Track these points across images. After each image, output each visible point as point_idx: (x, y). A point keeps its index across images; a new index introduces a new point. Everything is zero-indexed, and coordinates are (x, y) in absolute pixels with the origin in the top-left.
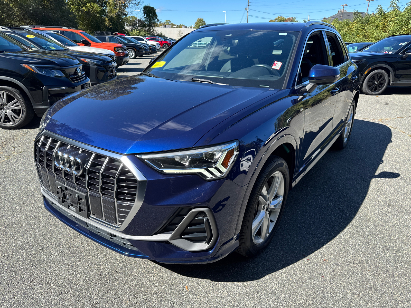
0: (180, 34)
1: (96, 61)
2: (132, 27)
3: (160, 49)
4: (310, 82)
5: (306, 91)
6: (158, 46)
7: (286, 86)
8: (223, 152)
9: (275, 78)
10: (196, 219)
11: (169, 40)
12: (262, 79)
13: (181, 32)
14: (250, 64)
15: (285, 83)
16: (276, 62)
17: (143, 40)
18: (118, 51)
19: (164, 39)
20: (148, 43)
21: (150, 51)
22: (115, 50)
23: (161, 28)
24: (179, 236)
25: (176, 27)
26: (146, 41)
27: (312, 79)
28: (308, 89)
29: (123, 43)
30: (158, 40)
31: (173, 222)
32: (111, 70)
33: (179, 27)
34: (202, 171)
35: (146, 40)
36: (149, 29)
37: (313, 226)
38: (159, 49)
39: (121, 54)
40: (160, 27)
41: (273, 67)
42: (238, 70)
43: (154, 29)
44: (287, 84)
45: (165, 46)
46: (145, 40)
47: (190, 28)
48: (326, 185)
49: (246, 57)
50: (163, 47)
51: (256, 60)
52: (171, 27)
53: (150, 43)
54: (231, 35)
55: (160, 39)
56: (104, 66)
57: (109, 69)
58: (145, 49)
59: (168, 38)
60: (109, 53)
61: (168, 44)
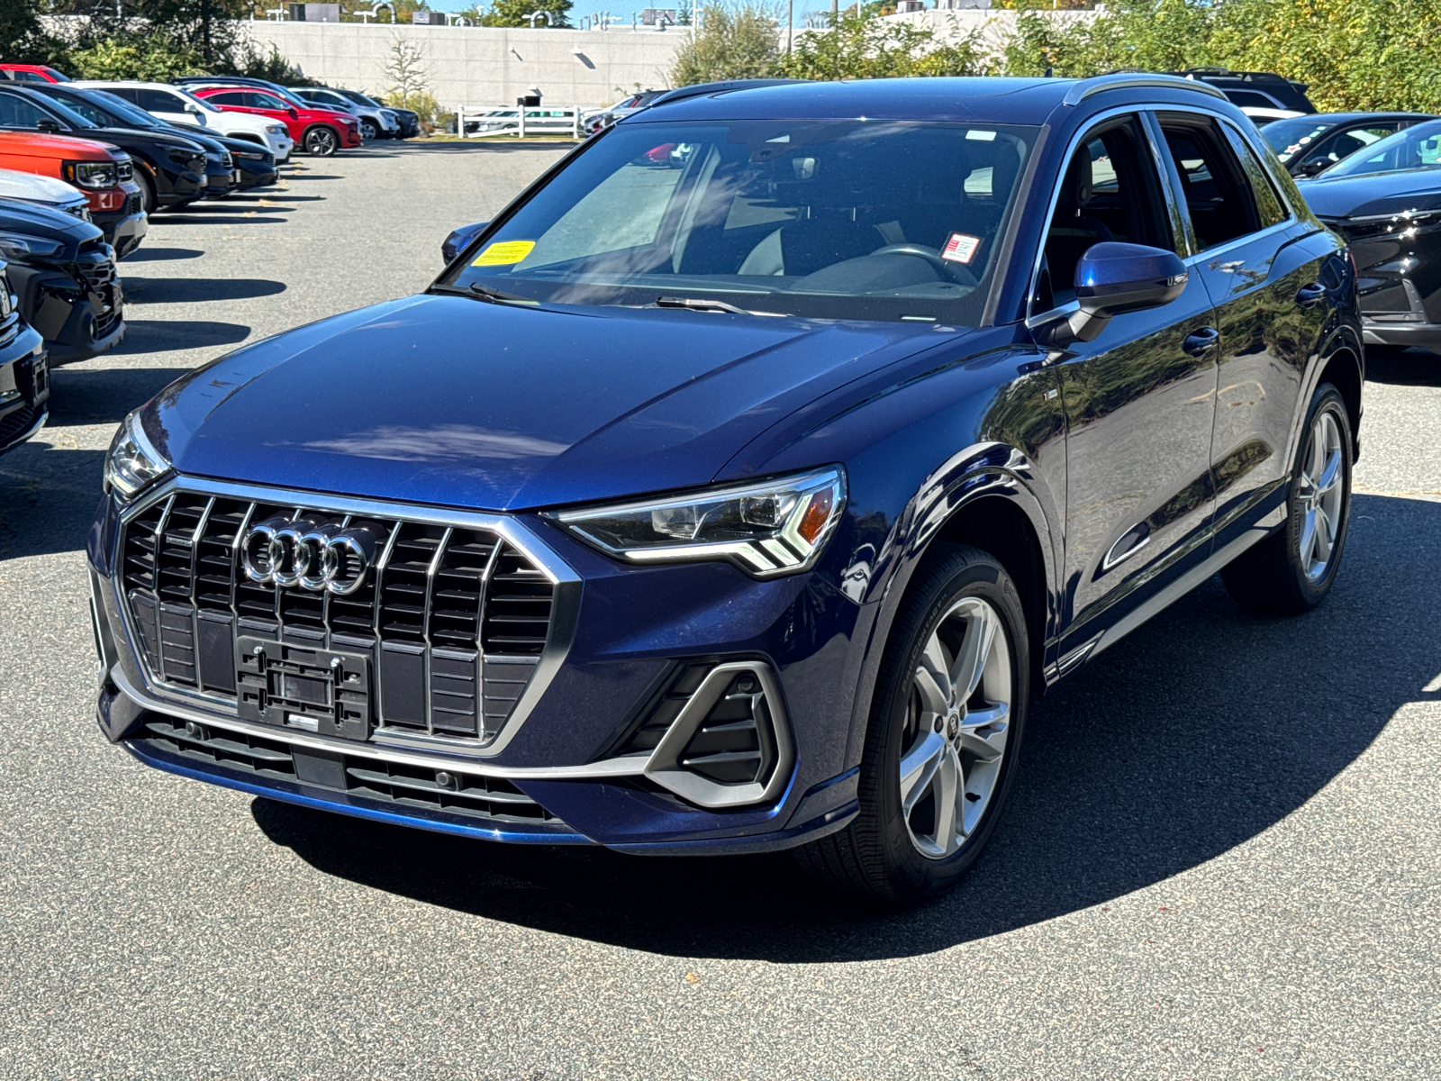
0: (401, 63)
1: (28, 241)
2: (86, 19)
3: (292, 160)
4: (1083, 304)
5: (1070, 338)
6: (278, 143)
7: (993, 315)
8: (797, 495)
9: (958, 292)
10: (727, 697)
11: (337, 101)
12: (910, 295)
13: (409, 51)
14: (865, 243)
15: (991, 307)
16: (956, 237)
17: (177, 106)
18: (86, 180)
19: (306, 95)
20: (210, 125)
21: (238, 173)
22: (71, 175)
23: (269, 22)
24: (674, 762)
25: (371, 20)
26: (198, 114)
27: (1088, 292)
28: (1075, 330)
29: (70, 130)
30: (272, 107)
31: (652, 722)
32: (104, 289)
33: (393, 18)
34: (742, 549)
35: (200, 108)
36: (197, 32)
37: (1135, 836)
38: (285, 161)
39: (103, 196)
40: (265, 18)
41: (948, 255)
42: (824, 266)
43: (232, 35)
44: (995, 309)
45: (314, 141)
46: (190, 103)
47: (467, 24)
48: (1205, 726)
49: (849, 214)
50: (304, 149)
51: (892, 228)
52: (341, 20)
53: (226, 123)
54: (786, 139)
55: (283, 96)
56: (66, 267)
57: (96, 282)
58: (210, 162)
59: (325, 87)
60: (62, 197)
61: (337, 128)
